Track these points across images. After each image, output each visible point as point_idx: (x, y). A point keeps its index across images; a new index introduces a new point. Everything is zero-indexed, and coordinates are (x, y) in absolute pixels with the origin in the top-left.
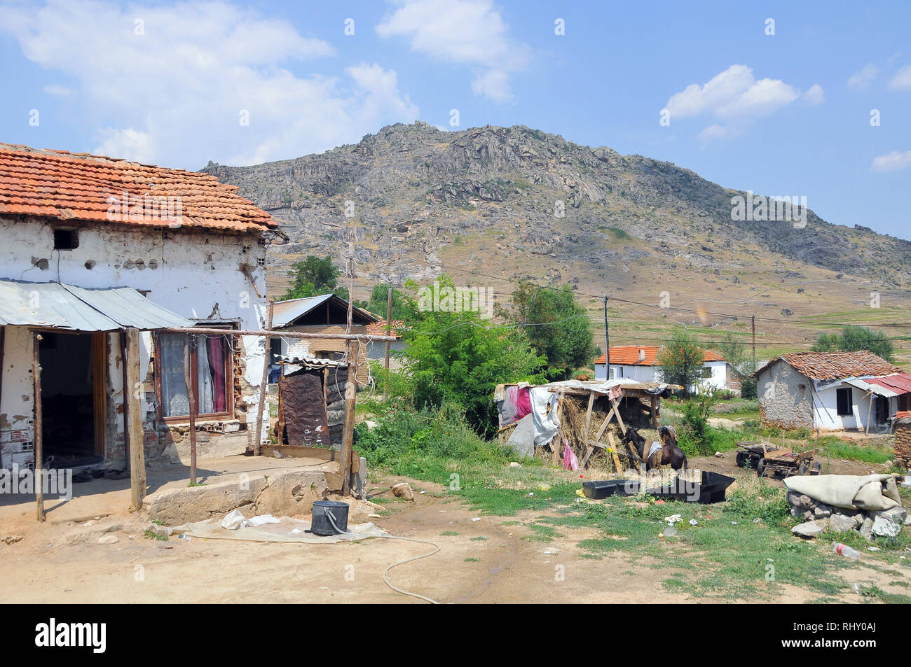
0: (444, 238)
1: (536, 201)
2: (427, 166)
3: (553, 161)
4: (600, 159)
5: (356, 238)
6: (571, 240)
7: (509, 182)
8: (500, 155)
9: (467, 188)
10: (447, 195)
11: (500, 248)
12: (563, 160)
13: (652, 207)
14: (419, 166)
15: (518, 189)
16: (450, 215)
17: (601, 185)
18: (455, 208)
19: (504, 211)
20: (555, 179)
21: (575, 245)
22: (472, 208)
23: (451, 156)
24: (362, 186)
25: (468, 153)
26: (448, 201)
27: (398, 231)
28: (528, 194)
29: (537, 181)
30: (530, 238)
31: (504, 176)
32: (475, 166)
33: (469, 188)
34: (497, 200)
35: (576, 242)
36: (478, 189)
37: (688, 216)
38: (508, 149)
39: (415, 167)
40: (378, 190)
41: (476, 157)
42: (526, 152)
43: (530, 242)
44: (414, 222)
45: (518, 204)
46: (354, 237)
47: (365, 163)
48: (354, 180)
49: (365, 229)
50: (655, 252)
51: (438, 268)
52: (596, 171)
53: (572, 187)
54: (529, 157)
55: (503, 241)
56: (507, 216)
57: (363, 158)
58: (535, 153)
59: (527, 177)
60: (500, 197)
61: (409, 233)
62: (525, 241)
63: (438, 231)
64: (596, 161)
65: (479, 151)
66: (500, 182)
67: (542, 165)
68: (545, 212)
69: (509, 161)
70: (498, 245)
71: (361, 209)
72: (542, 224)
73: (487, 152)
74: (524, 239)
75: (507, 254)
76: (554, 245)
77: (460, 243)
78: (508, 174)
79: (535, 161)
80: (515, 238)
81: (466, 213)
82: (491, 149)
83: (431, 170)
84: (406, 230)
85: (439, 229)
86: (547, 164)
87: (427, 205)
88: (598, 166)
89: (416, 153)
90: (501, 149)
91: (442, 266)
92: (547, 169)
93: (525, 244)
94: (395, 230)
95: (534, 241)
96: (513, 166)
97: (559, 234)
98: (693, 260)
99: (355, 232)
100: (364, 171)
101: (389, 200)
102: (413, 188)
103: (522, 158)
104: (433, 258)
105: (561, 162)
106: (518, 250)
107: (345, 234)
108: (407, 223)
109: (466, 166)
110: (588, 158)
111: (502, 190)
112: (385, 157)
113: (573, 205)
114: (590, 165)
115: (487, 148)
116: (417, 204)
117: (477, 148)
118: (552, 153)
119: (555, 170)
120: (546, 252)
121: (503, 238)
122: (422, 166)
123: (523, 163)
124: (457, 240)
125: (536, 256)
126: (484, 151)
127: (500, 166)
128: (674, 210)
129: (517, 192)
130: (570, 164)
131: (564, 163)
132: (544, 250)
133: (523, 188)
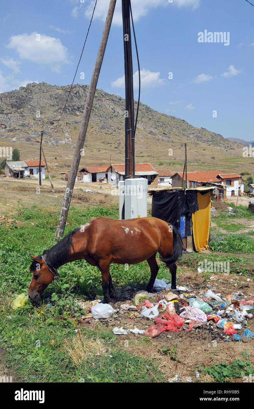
0: (70, 127)
1: (101, 114)
2: (56, 98)
3: (104, 99)
4: (119, 99)
5: (34, 127)
6: (118, 129)
9: (75, 108)
10: (67, 110)
11: (93, 131)
12: (107, 99)
13: (140, 118)
14: (52, 99)
15: (94, 109)
16: (70, 118)
17: (122, 109)
18: (71, 115)
20: (106, 106)
21: (119, 130)
22: (78, 116)
23: (65, 95)
24: (31, 106)
25: (72, 94)
26: (68, 113)
27: (50, 124)
28: (98, 111)
29: (100, 106)
30: (103, 128)
32: (75, 99)
33: (76, 108)
35: (120, 130)
36: (79, 108)
37: (153, 121)
39: (51, 99)
40: (38, 107)
41: (75, 96)
43: (103, 129)
44: (56, 120)
45: (95, 115)
46: (32, 126)
47: (30, 97)
48: (27, 103)
49: (36, 123)
50: (149, 134)
51: (70, 139)
52: (118, 103)
53: (112, 109)
55: (93, 129)
56: (92, 119)
57: (29, 95)
59: (96, 105)
61: (55, 125)
62: (101, 129)
63: (67, 124)
64: (118, 100)
65: (76, 93)
67: (100, 100)
68: (106, 118)
70: (92, 130)
71: (32, 114)
72: (106, 122)
73: (79, 94)
74: (100, 128)
75: (96, 134)
76: (113, 131)
77: (76, 129)
79: (97, 98)
80: (97, 127)
81: (76, 117)
82: (80, 93)
83: (58, 100)
84: (53, 123)
85: (67, 123)
86: (102, 100)
87: (60, 114)
88: (118, 102)
89: (50, 93)
90: (84, 93)
91: (71, 138)
92: (102, 102)
94: (49, 124)
95: (105, 129)
97: (113, 127)
98: (163, 138)
99: (33, 124)
100: (30, 99)
101: (43, 111)
102: (52, 107)
104: (67, 135)
105: (107, 100)
106: (99, 132)
107: (28, 125)
108: (53, 121)
109: (72, 99)
110: (114, 99)
112: (37, 95)
113: (115, 116)
114: (115, 101)
115: (79, 92)
116: (55, 113)
117: (75, 92)
118: (103, 96)
119: (105, 102)
121: (93, 127)
122: (53, 98)
124: (75, 128)
125: (107, 135)
126: (78, 93)
128: (148, 119)
130: (110, 100)
131: (108, 100)
132: (110, 133)
133: (96, 109)
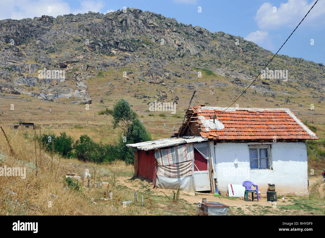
0: (91, 72)
1: (155, 52)
2: (87, 30)
3: (168, 30)
4: (198, 32)
5: (30, 71)
6: (176, 75)
7: (139, 41)
8: (134, 25)
9: (110, 43)
10: (97, 47)
11: (128, 79)
12: (174, 30)
13: (229, 60)
14: (82, 30)
15: (144, 45)
16: (97, 59)
17: (198, 45)
18: (101, 54)
19: (134, 57)
20: (169, 40)
21: (178, 78)
22: (113, 55)
23: (103, 24)
24: (41, 40)
25: (114, 23)
26: (97, 50)
27: (61, 67)
28: (150, 48)
29: (157, 40)
30: (149, 74)
31: (136, 37)
32: (118, 31)
33: (112, 43)
34: (130, 51)
35: (180, 77)
36: (117, 43)
37: (252, 65)
38: (140, 22)
39: (79, 31)
40: (51, 43)
41: (119, 25)
42: (151, 24)
43: (149, 76)
44: (72, 62)
45: (144, 54)
46: (28, 70)
47: (46, 27)
48: (36, 36)
49: (37, 65)
50: (231, 84)
51: (84, 91)
52: (195, 38)
53: (179, 46)
54: (153, 27)
55: (131, 75)
56: (136, 60)
57: (46, 24)
58: (156, 25)
59: (151, 38)
60: (132, 49)
61: (67, 69)
62: (146, 75)
63: (87, 68)
64: (195, 32)
65: (121, 22)
66: (133, 40)
67: (161, 32)
68: (161, 58)
69: (140, 29)
71: (38, 53)
72: (158, 65)
73: (126, 23)
74: (145, 74)
75: (132, 82)
76: (165, 78)
77: (102, 76)
78: (139, 37)
79: (156, 29)
80: (139, 73)
81: (108, 58)
82: (129, 22)
83: (90, 33)
84: (65, 67)
85: (88, 66)
86: (164, 32)
87: (83, 52)
88: (196, 35)
89: (81, 23)
90: (135, 21)
91: (87, 89)
92: (164, 34)
93: (146, 77)
94: (58, 67)
95: (152, 75)
96: (142, 31)
97: (169, 72)
98: (257, 89)
99: (30, 67)
100: (44, 31)
101: (58, 49)
102: (76, 43)
103: (148, 27)
104: (81, 84)
105: (173, 31)
106: (140, 80)
107: (21, 68)
108: (67, 62)
109: (112, 31)
110: (190, 31)
111: (134, 45)
112: (60, 25)
113: (179, 55)
114: (191, 35)
115: (126, 20)
116: (76, 52)
117: (120, 21)
118: (168, 26)
119: (169, 35)
120: (159, 82)
121: (131, 73)
122: (84, 30)
123: (149, 30)
124: (100, 74)
125: (152, 84)
126: (124, 22)
127: (134, 31)
128: (243, 61)
129: (143, 47)
130: (179, 32)
131: (175, 32)
132: (158, 81)
133: (147, 44)
